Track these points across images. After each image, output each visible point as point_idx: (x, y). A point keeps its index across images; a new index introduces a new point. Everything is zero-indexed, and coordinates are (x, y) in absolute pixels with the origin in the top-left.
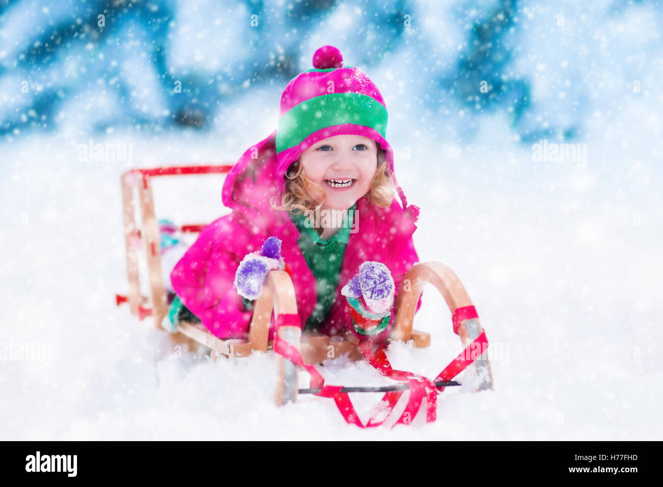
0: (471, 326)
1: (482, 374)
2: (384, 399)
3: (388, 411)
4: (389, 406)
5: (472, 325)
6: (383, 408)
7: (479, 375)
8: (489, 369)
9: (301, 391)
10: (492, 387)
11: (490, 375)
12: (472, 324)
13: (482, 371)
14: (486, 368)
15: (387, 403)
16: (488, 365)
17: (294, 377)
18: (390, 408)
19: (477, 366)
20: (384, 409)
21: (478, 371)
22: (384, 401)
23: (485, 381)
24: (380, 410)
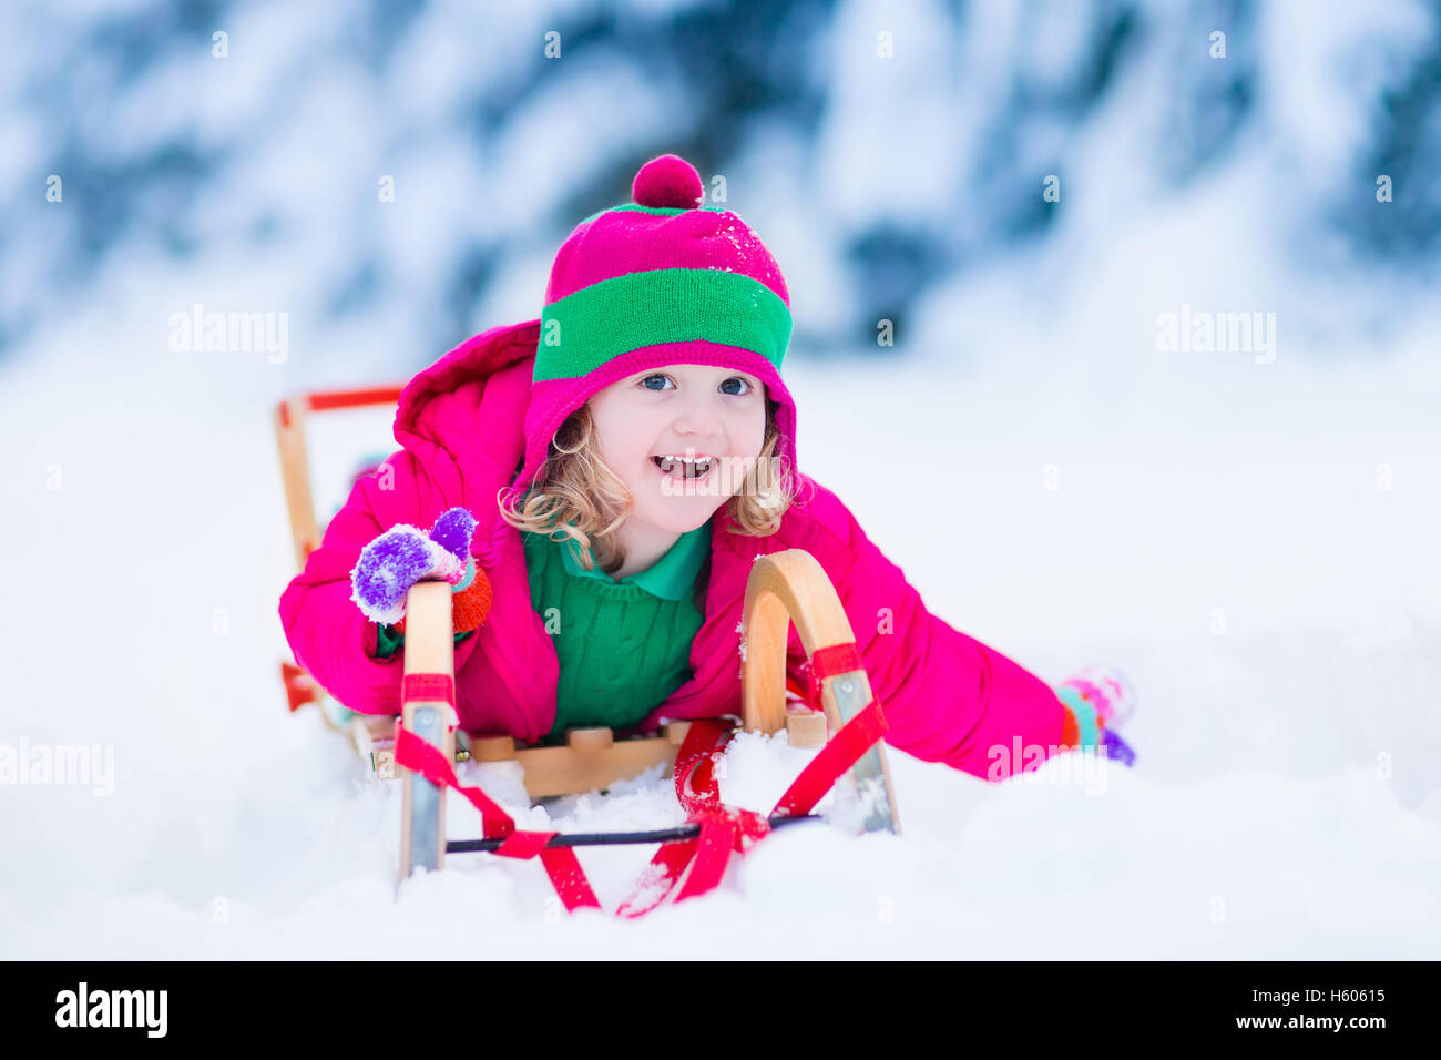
0: (844, 688)
1: (868, 798)
2: (657, 860)
3: (663, 886)
4: (667, 876)
5: (847, 687)
6: (652, 879)
7: (860, 797)
8: (885, 785)
9: (454, 847)
10: (896, 827)
11: (888, 798)
12: (846, 683)
13: (867, 789)
14: (879, 781)
15: (662, 869)
16: (883, 777)
17: (434, 812)
18: (670, 880)
19: (857, 778)
20: (655, 883)
21: (859, 791)
22: (654, 865)
23: (876, 811)
24: (645, 886)
